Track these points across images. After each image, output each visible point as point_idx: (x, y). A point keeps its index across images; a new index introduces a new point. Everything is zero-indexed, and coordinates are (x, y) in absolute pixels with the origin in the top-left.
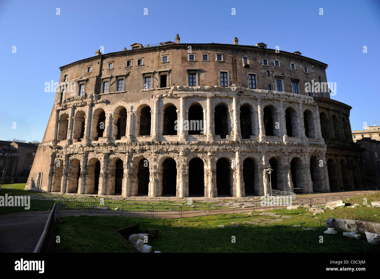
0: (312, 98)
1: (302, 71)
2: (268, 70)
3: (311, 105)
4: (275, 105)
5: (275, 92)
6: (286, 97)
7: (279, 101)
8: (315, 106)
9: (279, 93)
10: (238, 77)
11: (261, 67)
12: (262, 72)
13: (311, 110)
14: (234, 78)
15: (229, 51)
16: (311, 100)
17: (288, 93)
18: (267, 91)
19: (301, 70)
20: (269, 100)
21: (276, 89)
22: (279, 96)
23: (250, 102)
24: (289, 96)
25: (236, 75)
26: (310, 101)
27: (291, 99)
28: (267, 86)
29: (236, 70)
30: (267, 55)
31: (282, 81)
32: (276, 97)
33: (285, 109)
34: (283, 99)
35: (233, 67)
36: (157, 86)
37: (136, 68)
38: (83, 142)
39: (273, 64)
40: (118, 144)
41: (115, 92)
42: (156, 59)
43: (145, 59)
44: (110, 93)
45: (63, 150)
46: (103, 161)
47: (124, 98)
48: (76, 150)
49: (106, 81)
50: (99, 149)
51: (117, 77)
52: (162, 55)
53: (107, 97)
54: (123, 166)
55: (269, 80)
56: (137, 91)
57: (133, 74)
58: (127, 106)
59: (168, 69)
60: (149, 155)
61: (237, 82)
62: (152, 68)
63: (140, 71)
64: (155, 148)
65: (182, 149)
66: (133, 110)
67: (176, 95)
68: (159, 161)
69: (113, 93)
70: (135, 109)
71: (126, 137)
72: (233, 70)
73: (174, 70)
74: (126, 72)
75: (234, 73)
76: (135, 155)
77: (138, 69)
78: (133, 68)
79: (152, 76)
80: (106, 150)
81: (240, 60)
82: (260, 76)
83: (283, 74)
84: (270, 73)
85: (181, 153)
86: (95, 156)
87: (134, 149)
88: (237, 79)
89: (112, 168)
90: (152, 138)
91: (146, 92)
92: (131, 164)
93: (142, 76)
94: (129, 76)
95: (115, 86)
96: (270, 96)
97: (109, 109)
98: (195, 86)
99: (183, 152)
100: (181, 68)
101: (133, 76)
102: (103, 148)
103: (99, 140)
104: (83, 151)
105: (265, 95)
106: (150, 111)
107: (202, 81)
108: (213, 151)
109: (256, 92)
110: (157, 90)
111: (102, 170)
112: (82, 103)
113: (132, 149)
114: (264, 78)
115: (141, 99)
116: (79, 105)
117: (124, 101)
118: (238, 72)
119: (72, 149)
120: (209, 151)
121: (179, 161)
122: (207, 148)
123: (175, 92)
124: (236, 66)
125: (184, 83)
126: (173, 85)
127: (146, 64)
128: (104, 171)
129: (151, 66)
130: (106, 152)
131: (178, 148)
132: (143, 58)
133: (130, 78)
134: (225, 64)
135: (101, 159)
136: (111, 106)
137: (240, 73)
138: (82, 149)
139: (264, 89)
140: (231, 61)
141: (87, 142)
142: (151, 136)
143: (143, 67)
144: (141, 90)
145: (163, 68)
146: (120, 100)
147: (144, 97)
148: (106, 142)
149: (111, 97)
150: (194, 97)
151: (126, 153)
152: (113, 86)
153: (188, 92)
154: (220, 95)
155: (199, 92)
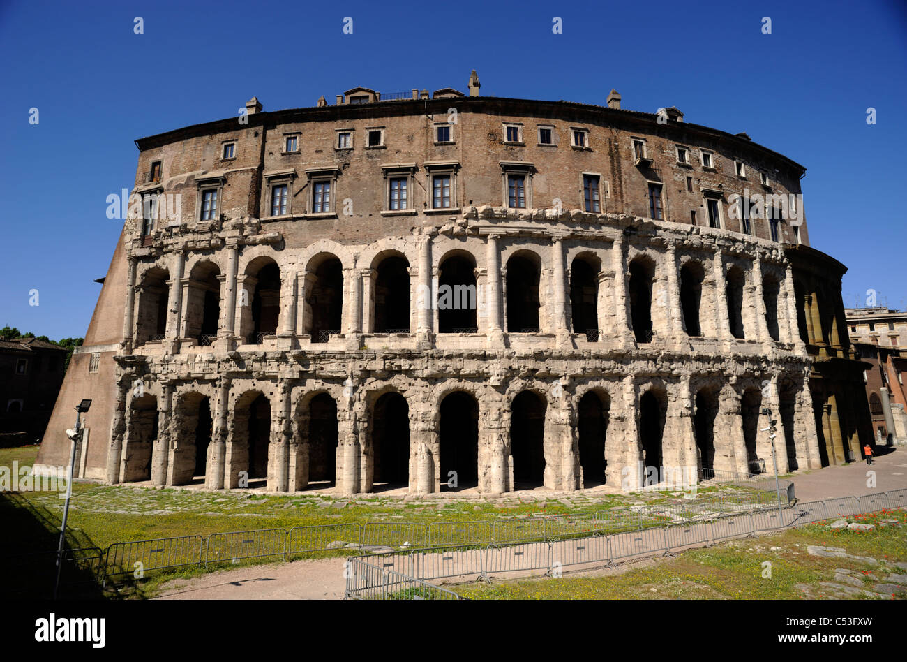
0: (779, 246)
2: (690, 175)
3: (776, 263)
4: (703, 261)
5: (704, 229)
6: (728, 243)
7: (714, 252)
8: (785, 265)
9: (714, 231)
10: (624, 190)
11: (675, 167)
12: (676, 178)
14: (615, 192)
16: (777, 250)
17: (733, 234)
18: (688, 227)
19: (756, 177)
20: (691, 248)
21: (708, 223)
22: (713, 241)
24: (735, 241)
25: (620, 186)
26: (774, 253)
27: (739, 248)
28: (688, 215)
29: (620, 172)
30: (685, 139)
31: (719, 204)
32: (706, 242)
34: (721, 248)
35: (613, 165)
36: (425, 205)
37: (366, 152)
38: (220, 348)
39: (698, 160)
40: (323, 356)
41: (308, 215)
42: (418, 133)
43: (389, 131)
44: (294, 216)
45: (158, 369)
46: (281, 401)
47: (332, 233)
48: (197, 370)
49: (279, 183)
50: (268, 368)
51: (311, 175)
52: (435, 124)
53: (286, 227)
54: (338, 414)
55: (690, 200)
56: (370, 215)
57: (357, 168)
58: (344, 253)
59: (452, 161)
60: (410, 384)
61: (622, 202)
62: (409, 155)
63: (376, 163)
64: (425, 366)
65: (495, 369)
66: (359, 265)
67: (476, 229)
68: (435, 400)
69: (303, 216)
70: (366, 262)
71: (343, 337)
72: (613, 172)
73: (468, 164)
74: (338, 163)
75: (614, 180)
76: (370, 384)
77: (371, 157)
78: (356, 152)
79: (409, 176)
80: (287, 372)
81: (626, 147)
82: (673, 188)
83: (720, 186)
84: (694, 182)
85: (494, 381)
86: (254, 385)
87: (368, 368)
88: (622, 194)
89: (302, 417)
90: (416, 340)
91: (395, 218)
92: (359, 408)
93: (382, 176)
94: (347, 174)
95: (308, 198)
96: (694, 240)
97: (293, 259)
98: (524, 208)
99: (498, 375)
100: (486, 160)
101: (356, 175)
102: (278, 365)
103: (264, 341)
104: (219, 372)
105: (685, 237)
106: (408, 269)
107: (541, 196)
108: (573, 373)
109: (665, 230)
110: (425, 213)
111: (278, 423)
112: (210, 241)
113: (362, 369)
114: (682, 195)
115: (381, 237)
116: (203, 245)
117: (333, 239)
118: (625, 177)
119: (185, 366)
120: (562, 373)
121: (487, 398)
122: (558, 367)
123: (472, 223)
124: (619, 162)
125: (495, 198)
126: (467, 202)
127: (391, 143)
128: (283, 426)
129: (405, 151)
130: (289, 376)
131: (486, 368)
132: (384, 128)
133: (346, 178)
134: (593, 155)
135: (271, 394)
136: (298, 250)
137: (628, 181)
138: (217, 367)
139: (682, 222)
140: (607, 150)
141: (230, 347)
142: (411, 334)
143: (383, 151)
144: (382, 212)
145: (439, 157)
146: (321, 237)
147: (389, 231)
148: (288, 349)
149: (297, 229)
150: (520, 236)
151: (345, 378)
152: (301, 197)
153: (507, 224)
154: (584, 234)
155: (534, 224)
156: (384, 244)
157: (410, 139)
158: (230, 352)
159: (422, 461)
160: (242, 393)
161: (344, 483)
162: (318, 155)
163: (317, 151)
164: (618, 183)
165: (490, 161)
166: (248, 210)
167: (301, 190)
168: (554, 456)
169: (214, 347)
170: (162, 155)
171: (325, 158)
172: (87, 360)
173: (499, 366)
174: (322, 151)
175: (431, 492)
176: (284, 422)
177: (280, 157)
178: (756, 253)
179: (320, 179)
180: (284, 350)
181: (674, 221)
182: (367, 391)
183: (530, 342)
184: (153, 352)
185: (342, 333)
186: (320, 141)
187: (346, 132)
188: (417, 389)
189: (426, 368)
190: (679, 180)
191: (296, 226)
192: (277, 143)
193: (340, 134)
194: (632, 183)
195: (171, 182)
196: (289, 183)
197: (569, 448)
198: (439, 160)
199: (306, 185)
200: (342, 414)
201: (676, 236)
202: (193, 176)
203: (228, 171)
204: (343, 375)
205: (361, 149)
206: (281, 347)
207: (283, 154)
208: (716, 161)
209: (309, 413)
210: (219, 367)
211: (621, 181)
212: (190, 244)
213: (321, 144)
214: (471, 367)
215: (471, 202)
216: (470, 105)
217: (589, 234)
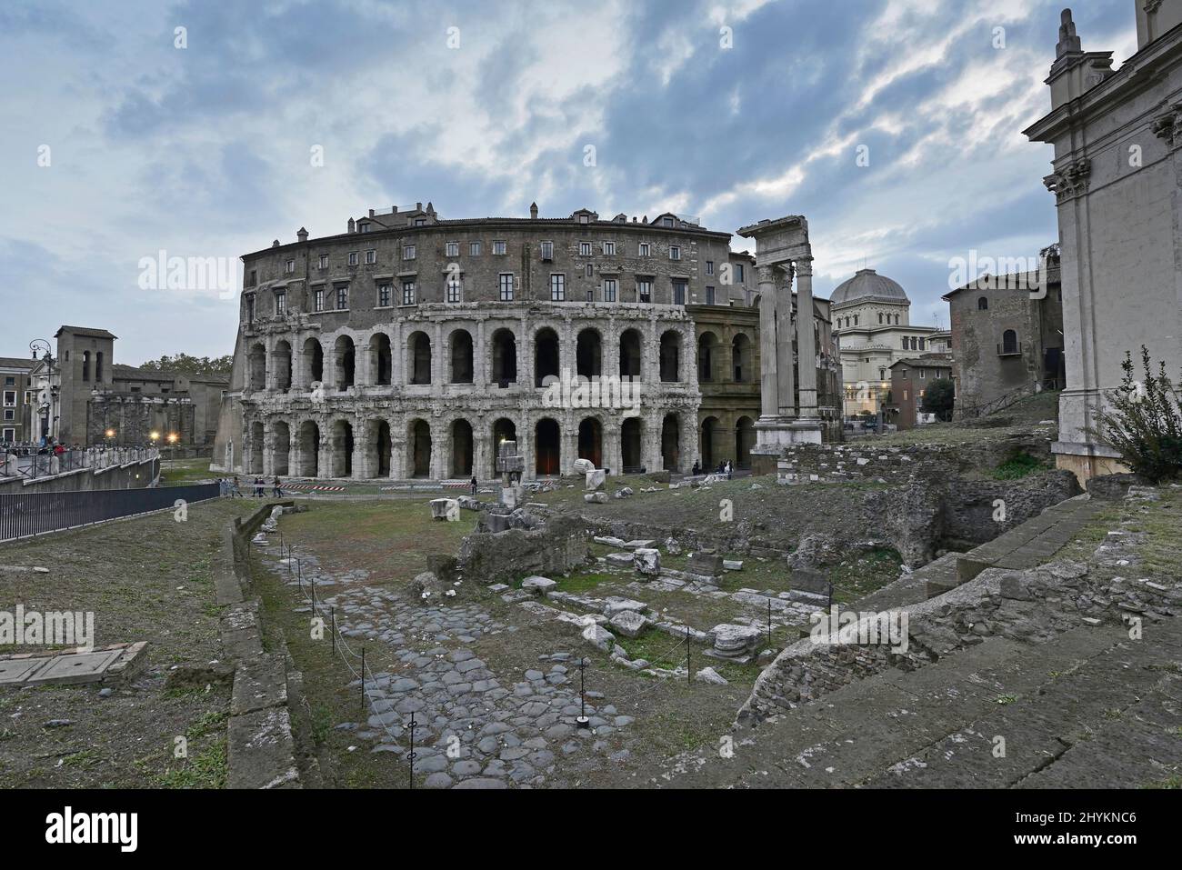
0: (682, 308)
1: (665, 257)
2: (590, 263)
3: (677, 321)
4: (599, 327)
5: (598, 305)
6: (621, 312)
7: (608, 319)
8: (689, 322)
9: (608, 305)
10: (531, 282)
11: (577, 259)
12: (577, 268)
13: (679, 331)
14: (523, 285)
15: (519, 234)
16: (679, 311)
17: (627, 305)
18: (582, 304)
19: (664, 254)
20: (586, 318)
21: (603, 299)
22: (606, 312)
23: (552, 325)
24: (628, 309)
25: (528, 279)
26: (675, 313)
27: (633, 314)
28: (585, 295)
29: (528, 268)
30: (589, 234)
31: (617, 282)
32: (600, 314)
33: (619, 334)
34: (615, 317)
35: (523, 265)
36: (399, 303)
37: (365, 267)
38: (292, 395)
39: (601, 249)
40: (342, 400)
41: (335, 311)
42: (395, 252)
43: (378, 252)
44: (327, 311)
45: (261, 408)
46: (322, 426)
47: (350, 322)
48: (280, 408)
49: (317, 288)
51: (334, 283)
52: (405, 246)
53: (323, 319)
55: (589, 282)
56: (369, 310)
57: (360, 278)
58: (353, 334)
59: (414, 273)
61: (529, 291)
62: (390, 268)
63: (371, 275)
65: (436, 407)
66: (363, 341)
67: (428, 317)
69: (332, 311)
70: (368, 341)
71: (354, 387)
72: (523, 270)
73: (424, 274)
74: (350, 275)
75: (523, 276)
76: (368, 416)
77: (368, 270)
78: (360, 267)
79: (390, 284)
81: (536, 249)
82: (573, 276)
83: (620, 268)
84: (595, 268)
86: (310, 417)
88: (529, 285)
90: (392, 389)
91: (383, 312)
92: (365, 430)
93: (375, 284)
94: (355, 283)
95: (334, 299)
96: (589, 313)
97: (328, 340)
98: (458, 302)
99: (437, 410)
100: (434, 270)
101: (359, 283)
104: (291, 409)
105: (581, 311)
106: (390, 343)
107: (469, 292)
109: (563, 308)
110: (398, 308)
112: (283, 327)
113: (363, 407)
114: (582, 279)
115: (376, 325)
116: (280, 330)
117: (349, 327)
118: (532, 272)
119: (275, 405)
120: (477, 409)
121: (434, 424)
122: (474, 405)
123: (425, 314)
124: (529, 262)
125: (439, 297)
126: (422, 300)
127: (380, 260)
129: (388, 265)
131: (430, 406)
132: (376, 249)
133: (356, 285)
134: (509, 259)
135: (319, 422)
136: (330, 334)
137: (535, 275)
138: (290, 406)
139: (578, 300)
140: (520, 254)
141: (297, 394)
142: (391, 386)
143: (375, 266)
144: (375, 308)
145: (406, 269)
146: (343, 325)
147: (379, 320)
149: (329, 320)
150: (456, 320)
151: (354, 413)
152: (330, 298)
153: (446, 313)
154: (499, 316)
155: (464, 312)
156: (376, 329)
157: (391, 257)
160: (305, 421)
161: (355, 473)
162: (339, 270)
163: (338, 268)
164: (526, 278)
165: (436, 270)
166: (301, 308)
167: (330, 294)
169: (289, 394)
171: (343, 273)
172: (229, 401)
173: (439, 404)
174: (341, 268)
176: (324, 438)
177: (318, 271)
178: (653, 317)
179: (340, 286)
181: (572, 301)
182: (366, 420)
183: (461, 390)
184: (258, 398)
185: (354, 385)
186: (340, 259)
187: (354, 253)
190: (580, 268)
191: (328, 318)
192: (316, 261)
193: (351, 254)
194: (538, 276)
195: (260, 287)
196: (324, 288)
198: (407, 271)
199: (332, 291)
200: (354, 434)
201: (571, 312)
202: (272, 284)
203: (290, 281)
204: (353, 411)
205: (362, 265)
207: (320, 269)
208: (619, 248)
209: (338, 433)
211: (529, 276)
212: (274, 330)
213: (340, 262)
214: (422, 405)
215: (425, 300)
216: (424, 231)
217: (502, 316)
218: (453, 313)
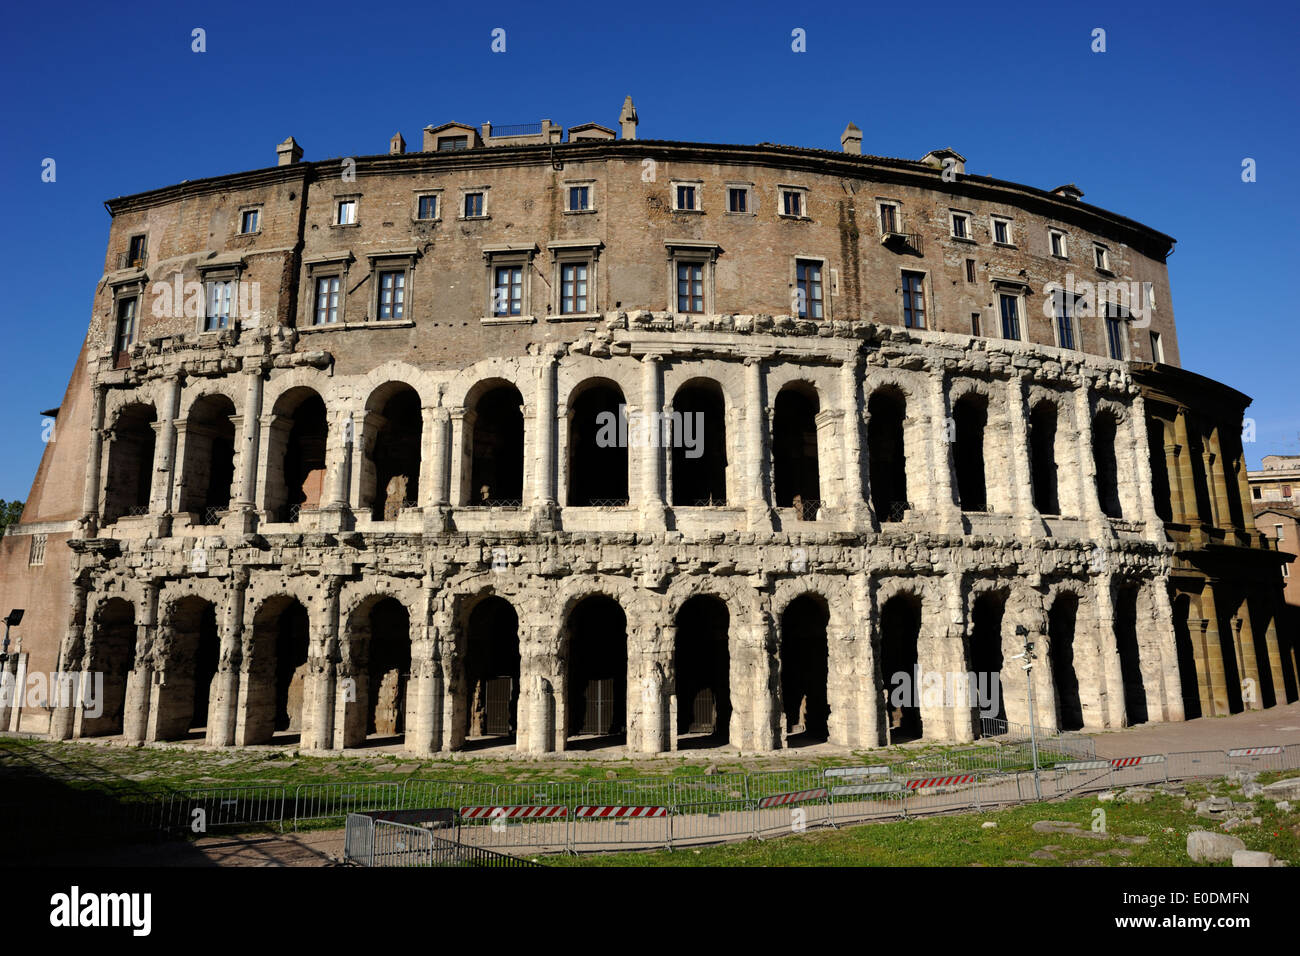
0: (1123, 367)
1: (1087, 261)
2: (971, 256)
3: (1117, 392)
4: (988, 391)
5: (993, 342)
6: (1032, 363)
7: (1008, 377)
8: (1133, 396)
9: (1010, 345)
10: (862, 283)
11: (947, 244)
12: (949, 263)
13: (1118, 413)
14: (847, 287)
15: (832, 180)
16: (1119, 373)
17: (1042, 349)
18: (965, 340)
19: (1086, 257)
20: (971, 372)
21: (1000, 333)
22: (1007, 359)
23: (902, 380)
24: (1044, 359)
25: (856, 276)
26: (1114, 377)
27: (1050, 371)
28: (968, 320)
29: (855, 253)
30: (964, 198)
31: (1020, 300)
32: (996, 362)
33: (1028, 409)
34: (1021, 372)
35: (845, 244)
36: (549, 309)
37: (459, 226)
38: (232, 526)
39: (987, 232)
40: (390, 540)
41: (369, 323)
42: (539, 197)
43: (496, 194)
44: (349, 325)
45: (137, 560)
46: (324, 610)
47: (407, 351)
49: (326, 272)
50: (305, 558)
51: (374, 260)
52: (566, 182)
53: (335, 342)
54: (411, 630)
55: (972, 296)
56: (465, 324)
57: (446, 250)
58: (425, 383)
59: (592, 241)
60: (520, 585)
61: (859, 301)
62: (526, 230)
63: (475, 243)
64: (542, 557)
65: (651, 563)
66: (446, 401)
67: (626, 345)
68: (558, 610)
69: (362, 324)
70: (456, 398)
71: (421, 511)
72: (844, 255)
73: (616, 245)
74: (417, 243)
75: (846, 268)
76: (460, 584)
77: (468, 233)
78: (445, 226)
79: (525, 264)
80: (333, 564)
81: (867, 214)
82: (943, 279)
83: (1022, 273)
84: (979, 268)
85: (648, 580)
86: (284, 585)
87: (457, 560)
88: (858, 289)
89: (357, 635)
90: (530, 517)
91: (503, 330)
92: (442, 620)
93: (485, 263)
94: (430, 259)
95: (369, 296)
96: (976, 360)
97: (346, 392)
98: (702, 313)
99: (655, 572)
100: (644, 237)
101: (444, 261)
102: (321, 555)
103: (301, 518)
104: (230, 566)
105: (961, 355)
106: (522, 408)
107: (728, 293)
108: (772, 569)
109: (928, 344)
110: (548, 321)
111: (319, 644)
112: (219, 361)
113: (447, 561)
114: (957, 288)
115: (481, 358)
116: (208, 368)
117: (407, 360)
118: (864, 262)
119: (178, 556)
120: (755, 569)
121: (639, 608)
122: (747, 559)
123: (621, 336)
124: (855, 239)
125: (656, 299)
126: (613, 304)
127: (499, 212)
128: (326, 648)
129: (521, 224)
130: (338, 572)
131: (637, 560)
132: (488, 187)
133: (428, 266)
134: (814, 228)
135: (310, 598)
136: (353, 379)
137: (869, 268)
138: (227, 558)
139: (956, 331)
140: (836, 220)
141: (249, 527)
142: (524, 509)
143: (486, 224)
144: (482, 320)
145: (571, 233)
146: (390, 357)
147: (492, 349)
148: (336, 530)
149: (352, 344)
150: (695, 356)
151: (419, 577)
152: (359, 295)
153: (674, 337)
154: (795, 352)
155: (717, 337)
156: (485, 370)
157: (528, 205)
158: (246, 535)
159: (536, 703)
160: (265, 597)
161: (418, 735)
162: (387, 229)
163: (386, 224)
164: (852, 271)
165: (649, 239)
166: (278, 315)
167: (360, 284)
168: (742, 696)
169: (223, 527)
170: (147, 226)
171: (398, 236)
172: (26, 545)
173: (656, 557)
174: (392, 224)
175: (551, 751)
176: (327, 642)
177: (328, 232)
178: (1081, 378)
179: (387, 267)
180: (331, 532)
181: (943, 331)
182: (455, 595)
183: (707, 521)
184: (130, 532)
185: (419, 506)
186: (391, 207)
187: (430, 194)
188: (532, 592)
189: (545, 560)
190: (953, 265)
191: (352, 340)
192: (324, 210)
193: (421, 197)
194: (875, 271)
195: (161, 268)
196: (341, 273)
197: (764, 685)
198: (572, 238)
199: (369, 276)
200: (418, 630)
201: (945, 353)
202: (195, 260)
203: (249, 253)
204: (418, 570)
205: (452, 221)
206: (325, 526)
207: (332, 228)
208: (1017, 234)
209: (368, 629)
210: (231, 557)
211: (857, 269)
212: (189, 367)
213: (391, 213)
214: (612, 558)
215: (618, 305)
216: (620, 152)
217: (803, 353)
218: (689, 337)
